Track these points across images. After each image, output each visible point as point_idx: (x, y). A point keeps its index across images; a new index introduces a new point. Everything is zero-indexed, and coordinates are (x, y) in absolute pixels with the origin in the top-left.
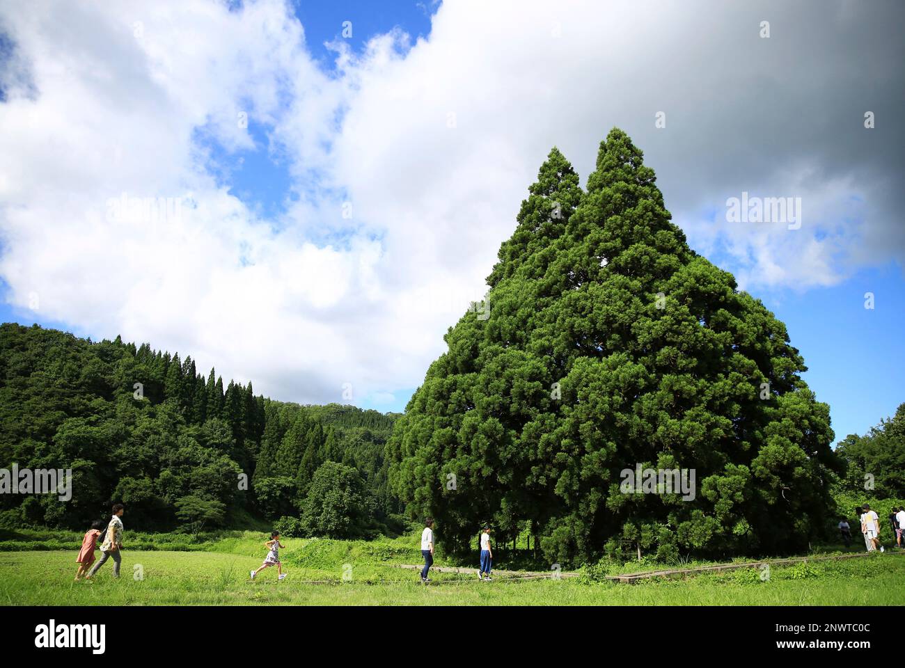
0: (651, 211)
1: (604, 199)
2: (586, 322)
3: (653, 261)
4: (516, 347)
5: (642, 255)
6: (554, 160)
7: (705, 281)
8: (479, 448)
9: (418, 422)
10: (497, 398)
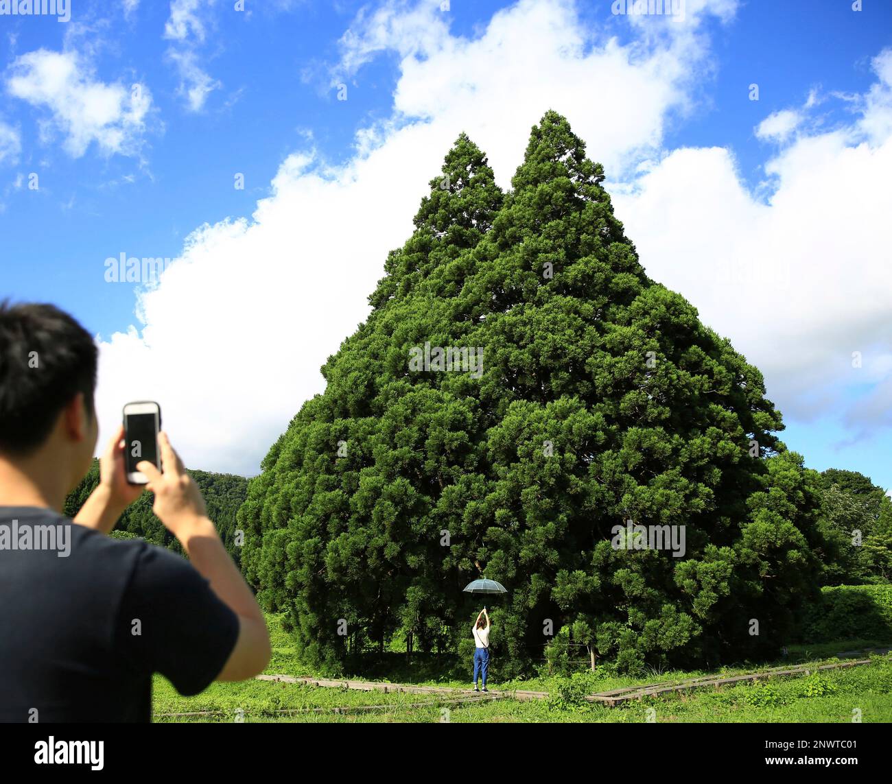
0: (604, 217)
1: (540, 199)
2: (527, 355)
3: (608, 280)
4: (427, 384)
5: (594, 272)
6: (463, 147)
7: (676, 310)
8: (383, 519)
9: (289, 482)
10: (405, 451)
